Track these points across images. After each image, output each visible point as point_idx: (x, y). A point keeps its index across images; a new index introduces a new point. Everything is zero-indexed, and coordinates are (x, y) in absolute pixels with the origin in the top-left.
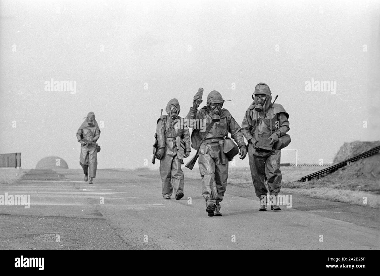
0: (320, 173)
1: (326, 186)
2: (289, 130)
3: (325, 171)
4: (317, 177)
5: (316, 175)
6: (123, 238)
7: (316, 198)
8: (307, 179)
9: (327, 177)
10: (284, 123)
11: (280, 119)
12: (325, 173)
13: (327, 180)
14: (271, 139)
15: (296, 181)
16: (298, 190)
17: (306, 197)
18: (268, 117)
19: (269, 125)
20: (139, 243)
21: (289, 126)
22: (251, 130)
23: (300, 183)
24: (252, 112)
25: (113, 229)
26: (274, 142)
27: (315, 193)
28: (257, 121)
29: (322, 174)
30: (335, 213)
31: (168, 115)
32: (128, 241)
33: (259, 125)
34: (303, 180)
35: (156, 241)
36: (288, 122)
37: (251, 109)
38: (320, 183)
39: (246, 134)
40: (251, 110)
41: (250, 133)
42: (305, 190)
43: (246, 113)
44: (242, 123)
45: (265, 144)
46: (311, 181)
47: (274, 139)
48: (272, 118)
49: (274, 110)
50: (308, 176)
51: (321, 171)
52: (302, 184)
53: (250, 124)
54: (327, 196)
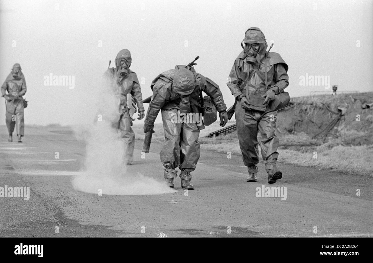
0: (227, 129)
1: (233, 142)
2: (288, 86)
3: (232, 128)
4: (224, 133)
5: (223, 131)
6: (34, 191)
7: (223, 153)
8: (214, 135)
9: (233, 133)
10: (282, 76)
11: (277, 71)
12: (232, 129)
13: (234, 136)
14: (265, 97)
15: (204, 137)
16: (206, 145)
17: (213, 152)
18: (263, 70)
19: (264, 78)
20: (50, 195)
21: (288, 81)
22: (240, 84)
23: (208, 139)
24: (242, 62)
25: (24, 182)
26: (268, 101)
27: (222, 148)
28: (248, 74)
29: (230, 130)
30: (241, 167)
31: (115, 68)
32: (39, 194)
33: (252, 78)
34: (211, 135)
35: (67, 194)
36: (287, 75)
37: (242, 58)
38: (227, 139)
39: (234, 89)
40: (241, 60)
41: (239, 88)
42: (213, 145)
43: (235, 64)
44: (230, 75)
45: (258, 103)
46: (219, 137)
47: (269, 97)
48: (268, 70)
49: (271, 60)
50: (216, 132)
51: (229, 127)
52: (210, 139)
53: (240, 77)
54: (234, 151)
